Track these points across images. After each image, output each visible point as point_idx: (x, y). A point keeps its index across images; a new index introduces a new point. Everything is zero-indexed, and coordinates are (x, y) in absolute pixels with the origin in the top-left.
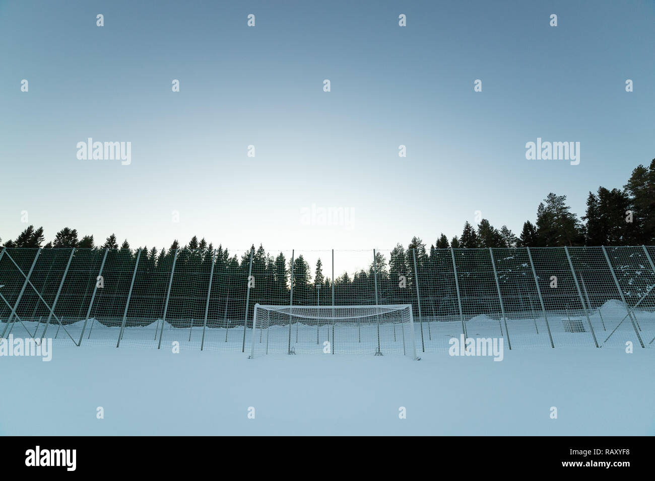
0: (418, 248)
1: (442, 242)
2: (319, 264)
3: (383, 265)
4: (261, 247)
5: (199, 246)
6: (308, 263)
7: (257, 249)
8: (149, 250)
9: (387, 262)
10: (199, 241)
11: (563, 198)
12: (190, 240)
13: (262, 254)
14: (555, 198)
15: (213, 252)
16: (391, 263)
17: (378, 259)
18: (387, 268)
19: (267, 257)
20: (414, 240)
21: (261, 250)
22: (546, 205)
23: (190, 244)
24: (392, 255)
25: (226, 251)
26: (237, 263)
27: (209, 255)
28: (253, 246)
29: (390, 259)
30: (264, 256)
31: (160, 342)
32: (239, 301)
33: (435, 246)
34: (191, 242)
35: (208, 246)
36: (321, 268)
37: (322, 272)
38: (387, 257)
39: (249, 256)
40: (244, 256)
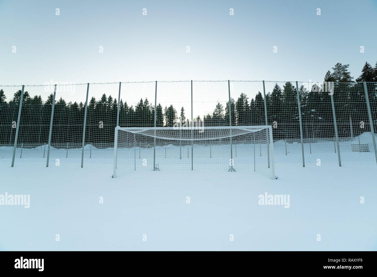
0: (244, 100)
1: (259, 97)
2: (183, 110)
3: (222, 110)
4: (146, 100)
5: (107, 100)
6: (176, 109)
7: (144, 101)
8: (79, 103)
9: (224, 109)
10: (107, 97)
11: (346, 66)
12: (101, 96)
13: (147, 104)
14: (340, 67)
15: (117, 104)
16: (227, 109)
17: (219, 107)
18: (224, 113)
19: (150, 106)
20: (242, 95)
21: (147, 102)
22: (332, 72)
23: (102, 99)
24: (227, 104)
25: (126, 104)
26: (133, 111)
27: (115, 106)
28: (142, 100)
29: (226, 107)
30: (148, 105)
31: (48, 160)
32: (110, 126)
33: (254, 99)
34: (102, 97)
35: (113, 100)
36: (184, 112)
37: (184, 115)
38: (224, 106)
39: (140, 105)
40: (136, 105)
